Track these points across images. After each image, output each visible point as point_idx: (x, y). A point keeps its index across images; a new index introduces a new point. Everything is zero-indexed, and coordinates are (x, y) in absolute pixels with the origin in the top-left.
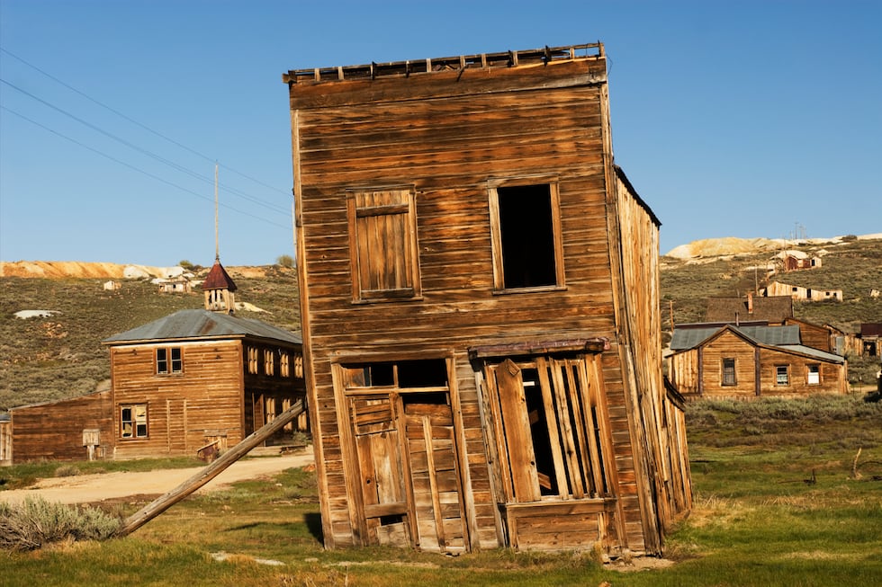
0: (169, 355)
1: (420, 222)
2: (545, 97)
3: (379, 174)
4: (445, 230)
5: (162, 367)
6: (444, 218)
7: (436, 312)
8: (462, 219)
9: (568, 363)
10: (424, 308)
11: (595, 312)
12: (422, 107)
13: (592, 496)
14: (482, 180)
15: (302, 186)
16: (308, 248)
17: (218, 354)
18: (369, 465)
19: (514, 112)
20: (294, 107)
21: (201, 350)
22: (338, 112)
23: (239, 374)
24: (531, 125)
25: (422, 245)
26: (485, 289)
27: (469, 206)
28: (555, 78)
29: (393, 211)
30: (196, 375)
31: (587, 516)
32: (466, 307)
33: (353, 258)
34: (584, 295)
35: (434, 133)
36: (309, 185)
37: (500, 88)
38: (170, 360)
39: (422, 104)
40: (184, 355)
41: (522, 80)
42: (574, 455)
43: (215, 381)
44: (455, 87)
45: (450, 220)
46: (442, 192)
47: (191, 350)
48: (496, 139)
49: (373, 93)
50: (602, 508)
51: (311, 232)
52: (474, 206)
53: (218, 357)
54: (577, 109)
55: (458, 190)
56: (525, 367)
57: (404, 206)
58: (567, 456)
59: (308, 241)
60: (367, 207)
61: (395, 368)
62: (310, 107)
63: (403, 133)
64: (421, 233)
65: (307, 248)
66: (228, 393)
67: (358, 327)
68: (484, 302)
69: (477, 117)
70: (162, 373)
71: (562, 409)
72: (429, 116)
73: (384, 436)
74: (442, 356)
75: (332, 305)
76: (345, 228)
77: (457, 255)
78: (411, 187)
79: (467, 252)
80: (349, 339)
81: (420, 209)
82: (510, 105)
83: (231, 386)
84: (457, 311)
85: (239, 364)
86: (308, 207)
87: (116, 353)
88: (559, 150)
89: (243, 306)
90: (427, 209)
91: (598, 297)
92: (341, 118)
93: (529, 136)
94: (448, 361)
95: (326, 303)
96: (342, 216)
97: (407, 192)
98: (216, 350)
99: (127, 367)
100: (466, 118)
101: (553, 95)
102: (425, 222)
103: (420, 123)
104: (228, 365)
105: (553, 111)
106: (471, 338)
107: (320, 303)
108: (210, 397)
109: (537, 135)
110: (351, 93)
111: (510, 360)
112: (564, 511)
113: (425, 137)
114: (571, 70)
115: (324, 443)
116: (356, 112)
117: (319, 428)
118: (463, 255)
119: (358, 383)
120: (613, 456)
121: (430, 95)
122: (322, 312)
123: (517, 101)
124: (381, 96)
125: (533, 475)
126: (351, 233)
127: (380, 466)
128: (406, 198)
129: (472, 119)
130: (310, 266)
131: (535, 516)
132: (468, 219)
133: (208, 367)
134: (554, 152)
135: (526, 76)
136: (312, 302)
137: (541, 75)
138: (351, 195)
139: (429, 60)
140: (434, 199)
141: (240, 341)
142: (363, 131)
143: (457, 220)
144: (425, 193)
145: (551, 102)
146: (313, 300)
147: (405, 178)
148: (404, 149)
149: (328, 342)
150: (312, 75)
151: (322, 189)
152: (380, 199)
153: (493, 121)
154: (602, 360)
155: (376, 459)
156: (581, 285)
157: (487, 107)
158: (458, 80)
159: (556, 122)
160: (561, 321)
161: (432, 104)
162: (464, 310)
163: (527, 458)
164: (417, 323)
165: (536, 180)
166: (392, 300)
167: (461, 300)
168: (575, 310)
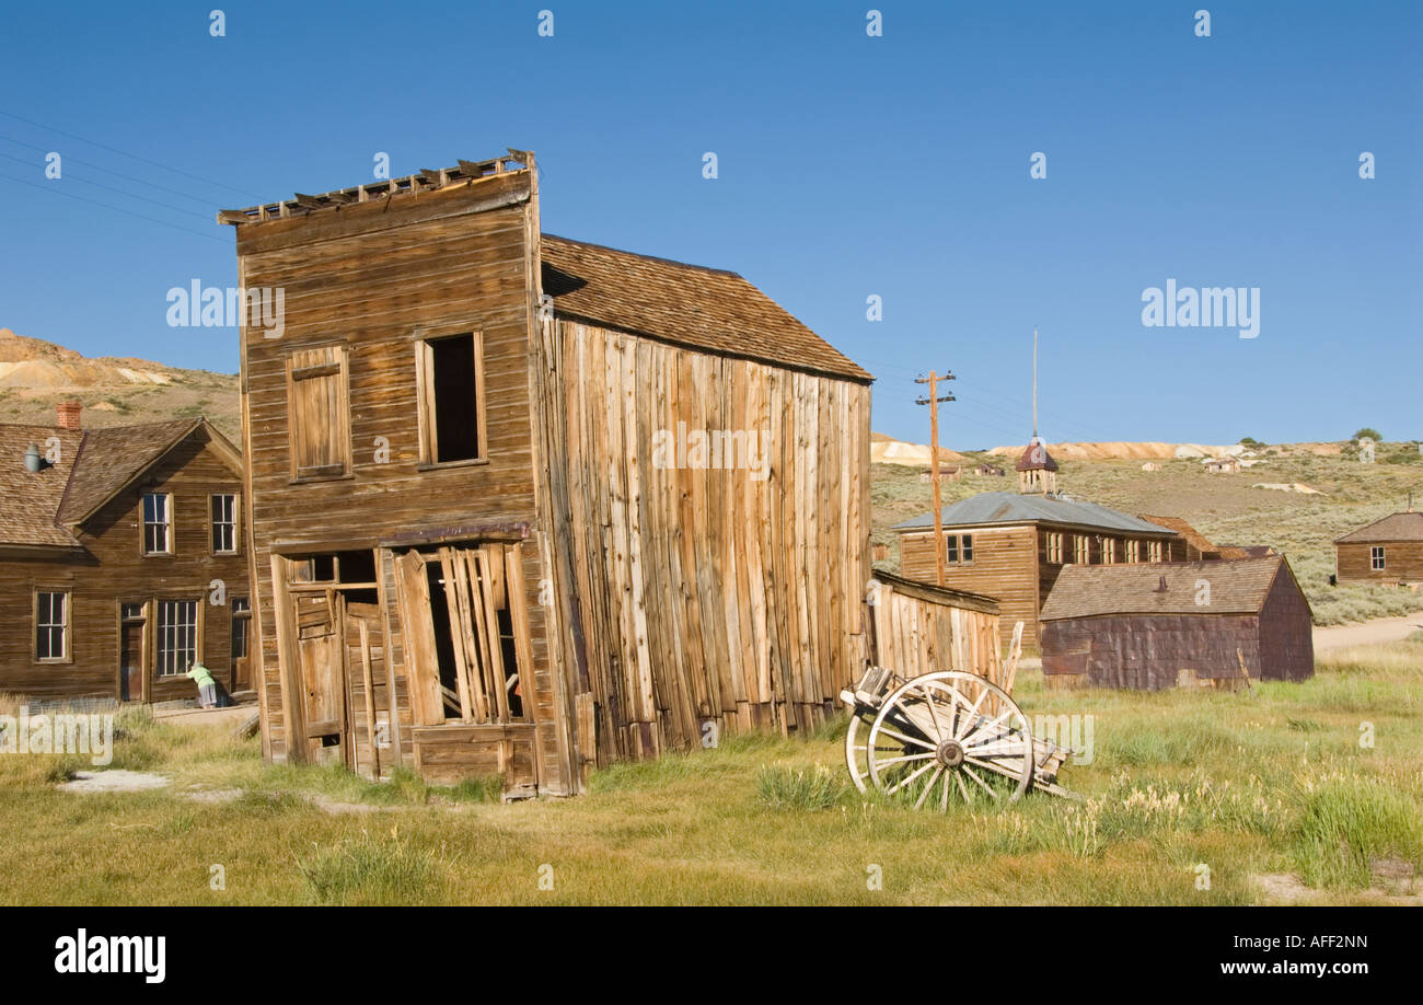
0: (960, 542)
1: (353, 384)
2: (471, 223)
3: (316, 328)
4: (375, 393)
5: (953, 556)
6: (375, 378)
7: (366, 492)
8: (392, 379)
9: (470, 554)
10: (355, 488)
11: (518, 490)
12: (355, 243)
13: (494, 721)
14: (410, 332)
15: (248, 346)
16: (254, 418)
17: (1010, 543)
18: (313, 674)
19: (441, 247)
20: (242, 251)
21: (993, 537)
22: (279, 256)
23: (1034, 564)
24: (458, 260)
25: (354, 412)
26: (412, 463)
27: (398, 363)
28: (479, 200)
29: (324, 372)
30: (988, 565)
31: (489, 745)
32: (394, 486)
33: (291, 429)
34: (507, 468)
35: (365, 276)
36: (254, 345)
37: (425, 216)
38: (961, 548)
39: (355, 242)
40: (975, 543)
41: (448, 204)
42: (476, 668)
43: (1007, 572)
44: (384, 218)
45: (379, 382)
46: (374, 347)
47: (982, 538)
48: (422, 280)
49: (309, 231)
50: (502, 736)
51: (255, 398)
52: (403, 362)
53: (1011, 545)
54: (502, 237)
55: (388, 344)
56: (430, 560)
57: (335, 366)
58: (469, 669)
59: (254, 411)
60: (303, 368)
61: (336, 560)
62: (254, 252)
63: (338, 278)
64: (353, 398)
65: (251, 418)
66: (1020, 585)
67: (298, 509)
68: (409, 479)
69: (408, 252)
70: (952, 563)
71: (464, 611)
72: (362, 256)
73: (326, 641)
74: (370, 546)
75: (274, 485)
76: (284, 393)
77: (388, 423)
78: (343, 342)
79: (396, 419)
80: (287, 525)
81: (353, 369)
82: (437, 237)
83: (1024, 577)
84: (386, 492)
85: (1034, 553)
86: (253, 370)
87: (906, 541)
88: (485, 290)
89: (1292, 487)
90: (358, 368)
91: (521, 471)
92: (283, 263)
93: (455, 274)
94: (375, 551)
95: (268, 483)
96: (282, 380)
97: (339, 348)
98: (1009, 537)
99: (917, 556)
100: (395, 255)
101: (480, 221)
102: (359, 385)
103: (352, 264)
104: (1022, 554)
105: (478, 241)
106: (399, 524)
107: (263, 483)
108: (1003, 590)
109: (462, 273)
110: (289, 233)
111: (415, 551)
112: (465, 738)
113: (357, 281)
114: (495, 189)
115: (264, 647)
116: (295, 255)
117: (260, 629)
118: (392, 423)
119: (304, 577)
120: (532, 672)
121: (360, 231)
122: (265, 493)
123: (445, 231)
124: (316, 235)
125: (437, 691)
126: (289, 401)
127: (322, 676)
128: (337, 355)
129: (402, 256)
130: (254, 440)
131: (440, 743)
132: (397, 378)
133: (1001, 556)
134: (480, 292)
135: (453, 198)
136: (256, 482)
137: (465, 197)
138: (289, 354)
139: (361, 187)
140: (365, 355)
141: (1035, 528)
142: (301, 278)
143: (387, 380)
144: (357, 349)
145: (477, 230)
146: (257, 479)
147: (339, 332)
148: (339, 297)
149: (270, 529)
150: (255, 212)
151: (266, 349)
152: (315, 358)
153: (421, 257)
154: (522, 551)
155: (319, 667)
156: (503, 458)
157: (415, 240)
158: (386, 210)
159: (481, 255)
160: (483, 501)
161: (364, 240)
162: (392, 490)
163: (431, 672)
164: (350, 505)
165: (461, 328)
166: (325, 478)
167: (391, 477)
168: (497, 488)
